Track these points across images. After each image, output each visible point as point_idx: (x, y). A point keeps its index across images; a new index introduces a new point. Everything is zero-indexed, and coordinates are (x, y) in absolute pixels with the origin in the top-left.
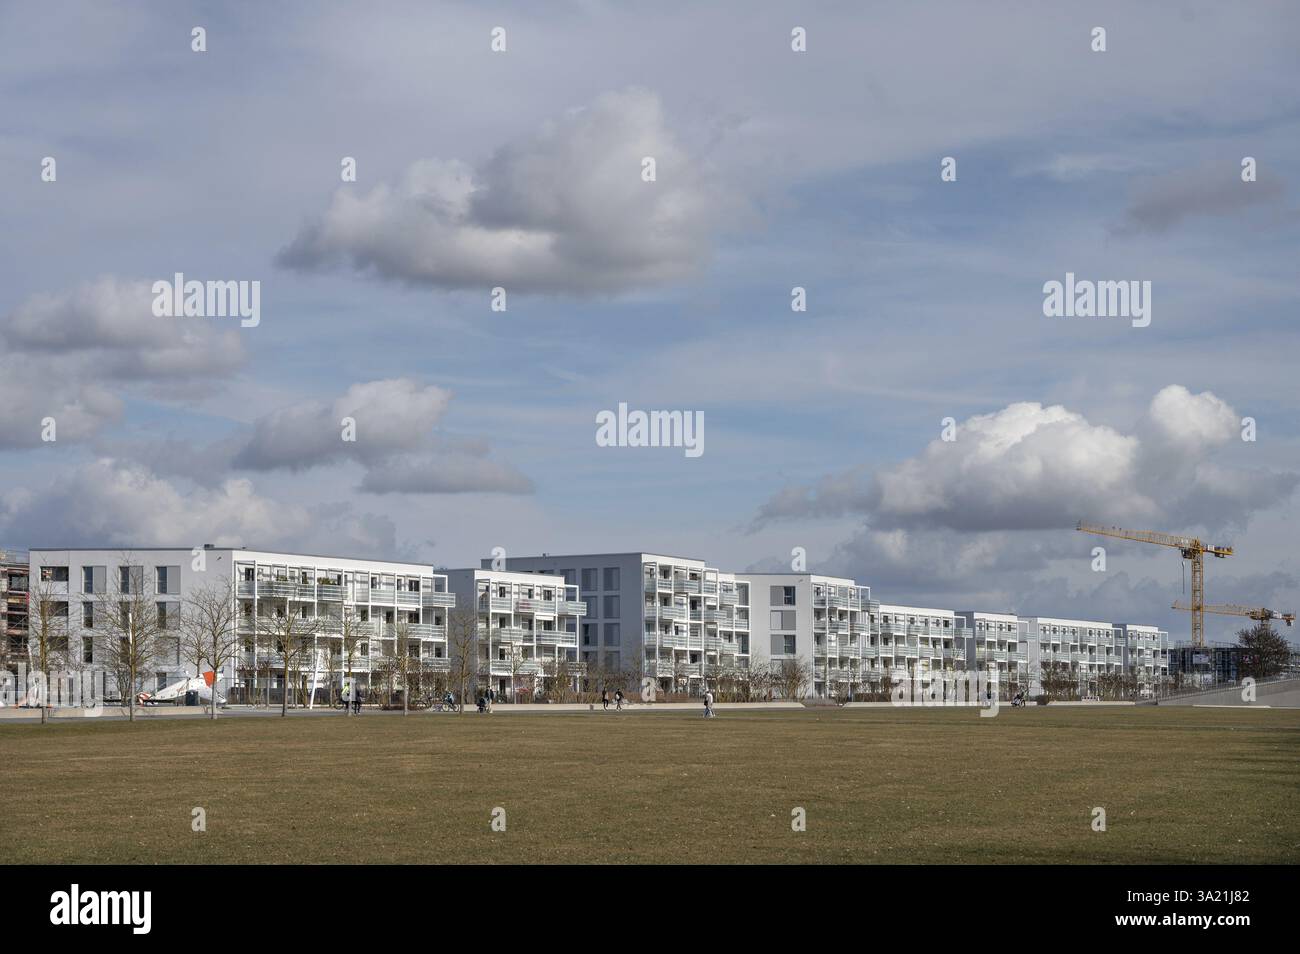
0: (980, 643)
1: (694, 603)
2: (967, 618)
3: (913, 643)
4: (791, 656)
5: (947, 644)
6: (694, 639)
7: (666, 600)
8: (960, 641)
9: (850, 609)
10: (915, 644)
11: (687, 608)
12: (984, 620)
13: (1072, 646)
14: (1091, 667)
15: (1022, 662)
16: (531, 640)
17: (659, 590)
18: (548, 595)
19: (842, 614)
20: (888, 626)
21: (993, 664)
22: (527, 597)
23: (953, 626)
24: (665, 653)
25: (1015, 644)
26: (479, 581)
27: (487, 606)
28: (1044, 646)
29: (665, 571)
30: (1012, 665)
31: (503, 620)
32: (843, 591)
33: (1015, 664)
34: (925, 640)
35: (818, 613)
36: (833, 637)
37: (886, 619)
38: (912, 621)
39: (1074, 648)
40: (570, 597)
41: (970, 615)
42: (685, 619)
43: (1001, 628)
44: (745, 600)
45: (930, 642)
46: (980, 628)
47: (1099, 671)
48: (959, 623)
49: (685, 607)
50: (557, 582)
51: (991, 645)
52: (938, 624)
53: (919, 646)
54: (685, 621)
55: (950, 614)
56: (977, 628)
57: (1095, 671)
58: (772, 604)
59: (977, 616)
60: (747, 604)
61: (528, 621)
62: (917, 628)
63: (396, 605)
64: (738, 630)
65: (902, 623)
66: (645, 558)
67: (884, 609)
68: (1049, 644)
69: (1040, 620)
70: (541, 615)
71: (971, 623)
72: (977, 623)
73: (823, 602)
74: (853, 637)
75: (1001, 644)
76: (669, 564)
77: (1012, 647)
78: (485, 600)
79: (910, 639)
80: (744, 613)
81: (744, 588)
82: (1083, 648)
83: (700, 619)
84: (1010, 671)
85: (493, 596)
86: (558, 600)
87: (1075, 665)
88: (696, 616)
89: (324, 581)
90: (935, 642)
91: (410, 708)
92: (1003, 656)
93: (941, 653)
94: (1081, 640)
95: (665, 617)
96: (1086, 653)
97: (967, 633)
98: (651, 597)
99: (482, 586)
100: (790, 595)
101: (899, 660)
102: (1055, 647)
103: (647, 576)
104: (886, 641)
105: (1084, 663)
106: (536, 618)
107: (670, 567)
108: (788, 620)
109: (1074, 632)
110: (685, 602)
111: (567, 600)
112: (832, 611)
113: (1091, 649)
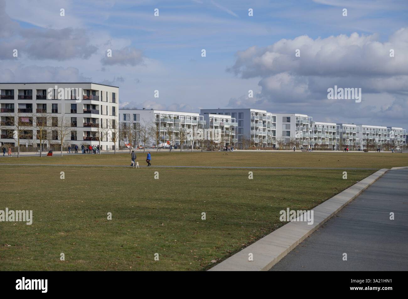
0: (344, 133)
1: (264, 122)
2: (340, 125)
3: (323, 133)
4: (289, 137)
5: (334, 133)
6: (264, 132)
7: (256, 122)
8: (338, 132)
9: (306, 124)
10: (324, 134)
11: (262, 124)
12: (346, 126)
13: (373, 134)
14: (379, 141)
15: (358, 139)
16: (223, 133)
17: (255, 119)
18: (227, 121)
19: (304, 125)
20: (316, 128)
21: (348, 140)
22: (222, 121)
23: (336, 128)
24: (256, 136)
25: (355, 133)
26: (210, 117)
27: (213, 124)
28: (364, 134)
29: (257, 114)
30: (354, 140)
31: (216, 127)
32: (305, 118)
33: (355, 139)
34: (327, 132)
35: (297, 125)
36: (301, 132)
37: (315, 126)
38: (323, 127)
39: (374, 134)
40: (233, 121)
41: (341, 124)
42: (261, 127)
43: (351, 128)
44: (275, 121)
45: (329, 133)
46: (344, 129)
47: (382, 142)
48: (338, 127)
49: (261, 123)
50: (229, 117)
51: (347, 134)
52: (331, 127)
53: (325, 134)
54: (262, 127)
55: (335, 125)
56: (343, 129)
57: (381, 142)
58: (283, 122)
59: (343, 125)
60: (275, 122)
61: (222, 128)
62: (325, 129)
63: (192, 124)
64: (273, 129)
65: (321, 127)
66: (251, 110)
67: (316, 123)
68: (365, 133)
69: (363, 126)
70: (226, 126)
71: (342, 127)
72: (343, 127)
73: (299, 122)
74: (307, 131)
75: (351, 134)
76: (257, 112)
77: (354, 134)
78: (212, 122)
79: (323, 132)
80: (275, 125)
81: (274, 118)
82: (377, 134)
83: (265, 127)
84: (353, 141)
85: (214, 121)
86: (230, 122)
87: (374, 140)
88: (264, 126)
89: (175, 118)
90: (330, 133)
91: (213, 150)
92: (351, 137)
93: (332, 136)
94: (376, 132)
95: (257, 126)
96: (378, 136)
97: (340, 130)
98: (253, 121)
99: (211, 119)
100: (288, 119)
101: (319, 138)
102: (368, 134)
103: (251, 115)
104: (315, 132)
105: (377, 139)
106: (225, 127)
107: (258, 113)
108: (288, 127)
109: (374, 129)
110: (261, 122)
111: (232, 122)
112: (301, 124)
113: (380, 135)
